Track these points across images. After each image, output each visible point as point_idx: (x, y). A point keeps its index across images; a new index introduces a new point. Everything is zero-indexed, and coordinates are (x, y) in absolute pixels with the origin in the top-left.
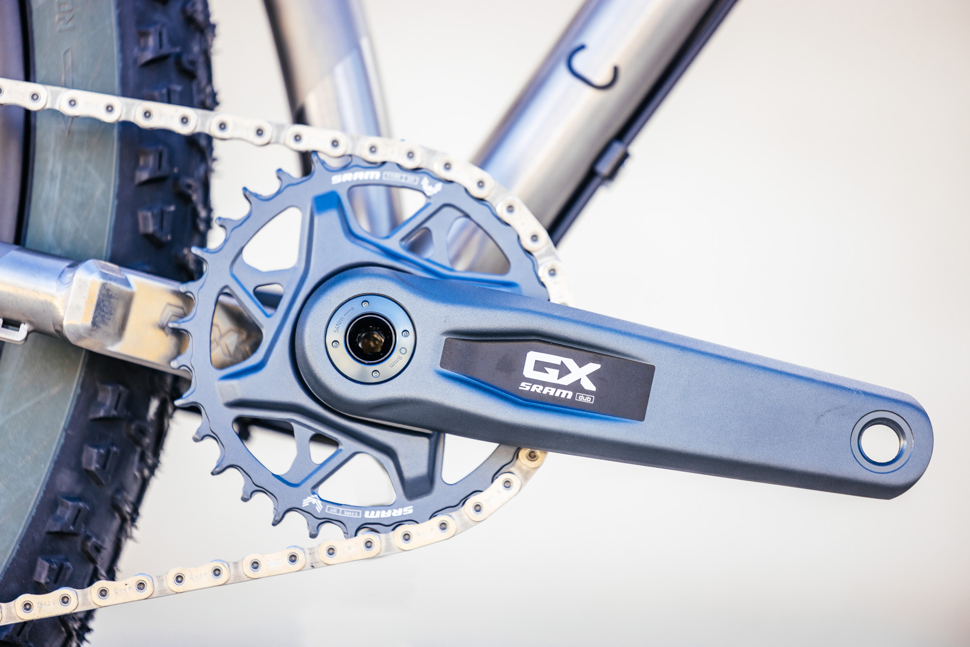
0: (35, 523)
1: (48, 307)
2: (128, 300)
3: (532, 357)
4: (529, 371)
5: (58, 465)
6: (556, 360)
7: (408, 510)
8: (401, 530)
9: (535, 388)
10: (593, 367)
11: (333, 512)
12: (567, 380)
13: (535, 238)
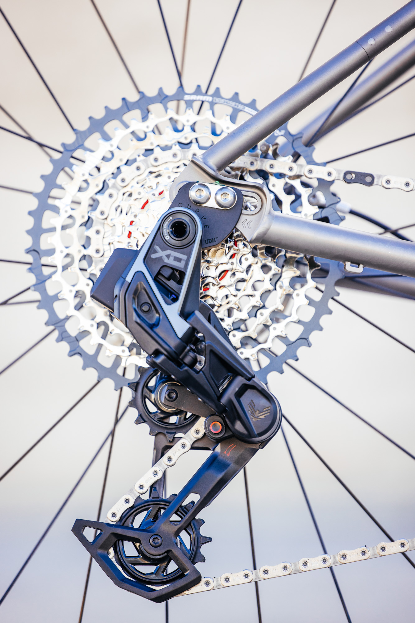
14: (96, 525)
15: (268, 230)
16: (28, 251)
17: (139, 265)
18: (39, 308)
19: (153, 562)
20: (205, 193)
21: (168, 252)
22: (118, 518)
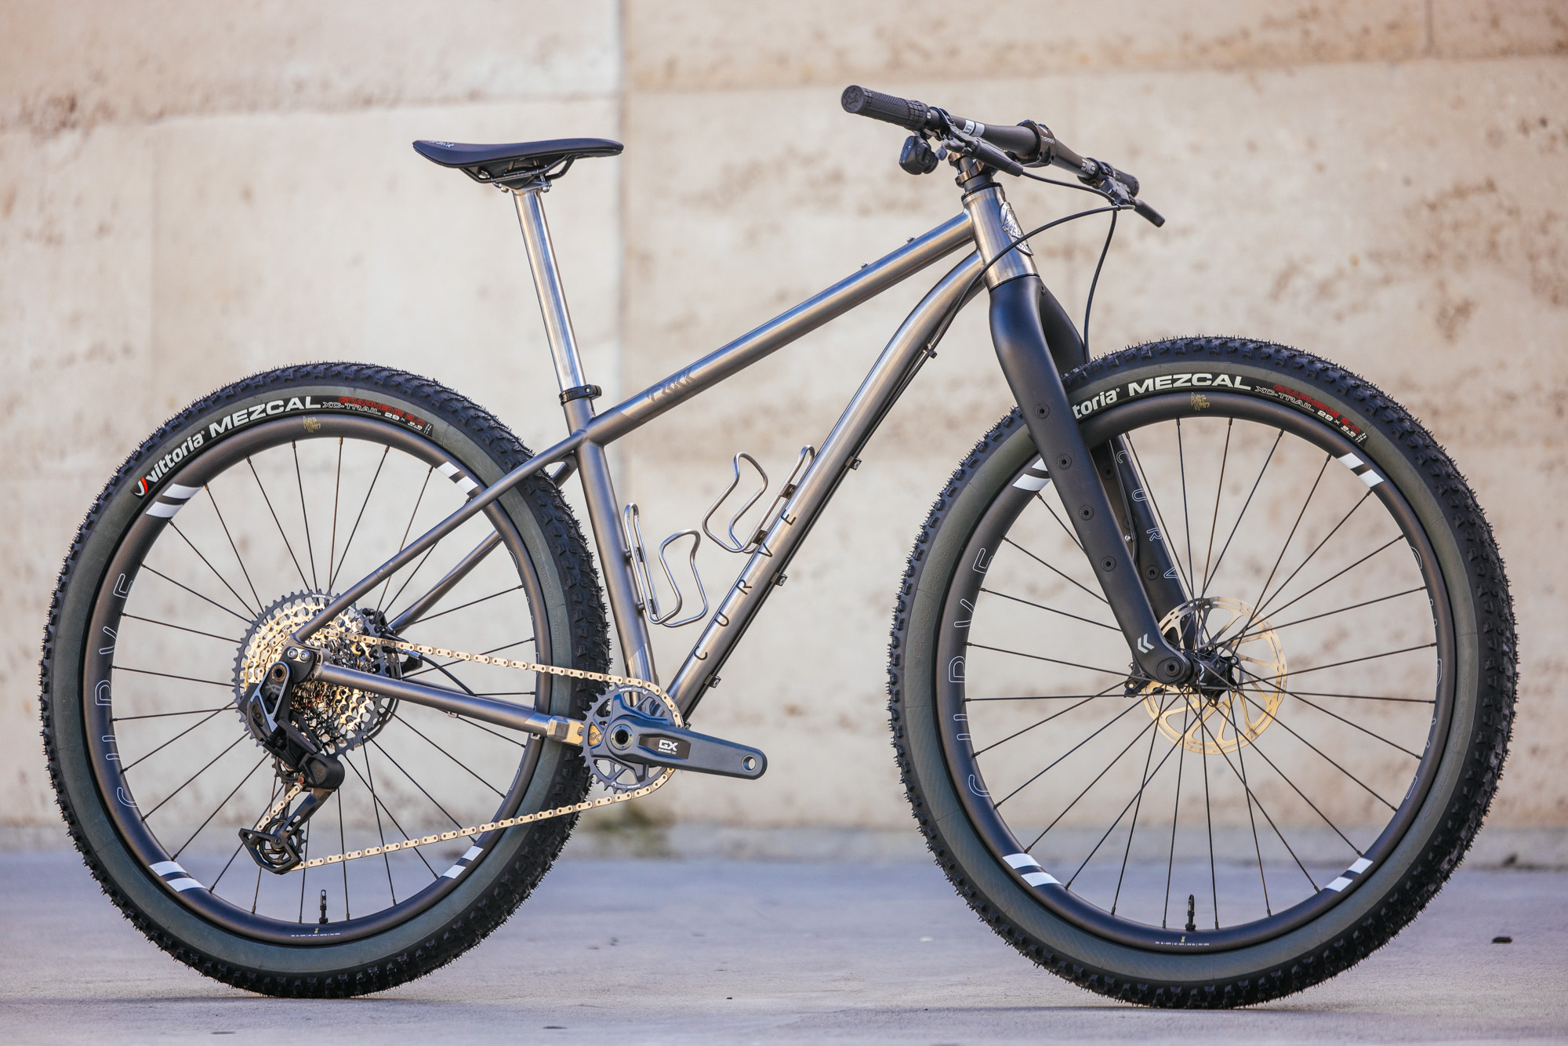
0: (550, 791)
1: (544, 729)
2: (568, 726)
3: (662, 741)
4: (660, 746)
5: (555, 774)
6: (667, 742)
7: (639, 785)
8: (637, 791)
9: (662, 750)
10: (676, 744)
11: (619, 786)
12: (670, 748)
13: (672, 706)
14: (252, 832)
15: (321, 674)
16: (233, 680)
17: (257, 693)
18: (236, 712)
19: (277, 853)
20: (294, 653)
21: (274, 685)
22: (262, 828)
